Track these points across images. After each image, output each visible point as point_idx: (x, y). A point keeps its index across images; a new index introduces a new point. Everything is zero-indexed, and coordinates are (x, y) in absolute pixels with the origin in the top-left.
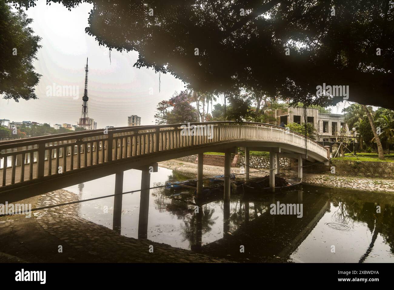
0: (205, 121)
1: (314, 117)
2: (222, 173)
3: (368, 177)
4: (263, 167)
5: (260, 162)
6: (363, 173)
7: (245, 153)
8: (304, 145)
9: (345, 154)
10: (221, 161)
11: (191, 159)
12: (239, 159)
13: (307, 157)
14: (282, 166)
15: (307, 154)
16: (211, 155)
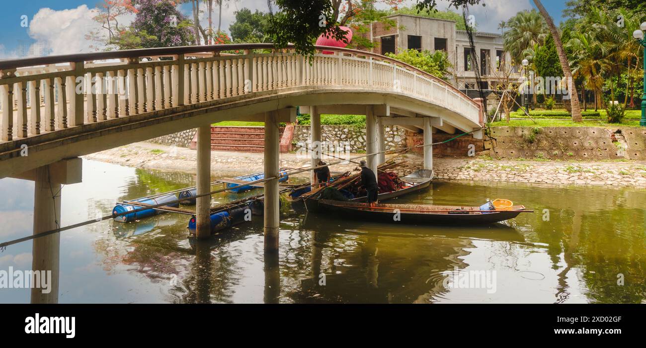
0: (213, 43)
1: (447, 39)
2: (256, 168)
3: (553, 157)
5: (342, 137)
6: (546, 152)
7: (311, 120)
8: (435, 98)
9: (510, 114)
10: (257, 140)
11: (180, 139)
12: (296, 133)
13: (442, 124)
14: (390, 146)
15: (441, 117)
16: (230, 128)
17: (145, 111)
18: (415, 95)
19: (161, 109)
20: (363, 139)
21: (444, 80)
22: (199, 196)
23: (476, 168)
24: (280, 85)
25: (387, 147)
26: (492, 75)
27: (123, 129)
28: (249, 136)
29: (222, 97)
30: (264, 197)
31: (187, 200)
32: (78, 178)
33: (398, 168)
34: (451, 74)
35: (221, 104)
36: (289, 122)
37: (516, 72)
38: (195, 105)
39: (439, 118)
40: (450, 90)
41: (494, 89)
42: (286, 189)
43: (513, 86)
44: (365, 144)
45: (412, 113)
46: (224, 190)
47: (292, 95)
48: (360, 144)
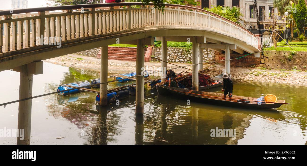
1: (239, 0)
2: (131, 69)
3: (303, 69)
4: (182, 61)
5: (179, 54)
6: (299, 66)
7: (162, 44)
8: (233, 34)
9: (277, 44)
10: (132, 55)
11: (92, 53)
12: (153, 51)
13: (236, 48)
14: (205, 60)
15: (235, 44)
16: (118, 47)
17: (75, 37)
18: (220, 32)
19: (83, 37)
20: (190, 55)
21: (237, 23)
22: (101, 84)
23: (256, 74)
24: (145, 24)
25: (204, 60)
26: (266, 21)
27: (64, 46)
28: (128, 52)
29: (115, 31)
30: (136, 85)
31: (95, 86)
32: (41, 72)
33: (210, 72)
34: (242, 20)
35: (114, 35)
36: (150, 45)
37: (281, 19)
38: (100, 35)
39: (235, 45)
40: (241, 29)
41: (267, 29)
42: (148, 82)
43: (279, 27)
44: (191, 58)
45: (219, 42)
46: (115, 81)
47: (152, 30)
48: (189, 58)
